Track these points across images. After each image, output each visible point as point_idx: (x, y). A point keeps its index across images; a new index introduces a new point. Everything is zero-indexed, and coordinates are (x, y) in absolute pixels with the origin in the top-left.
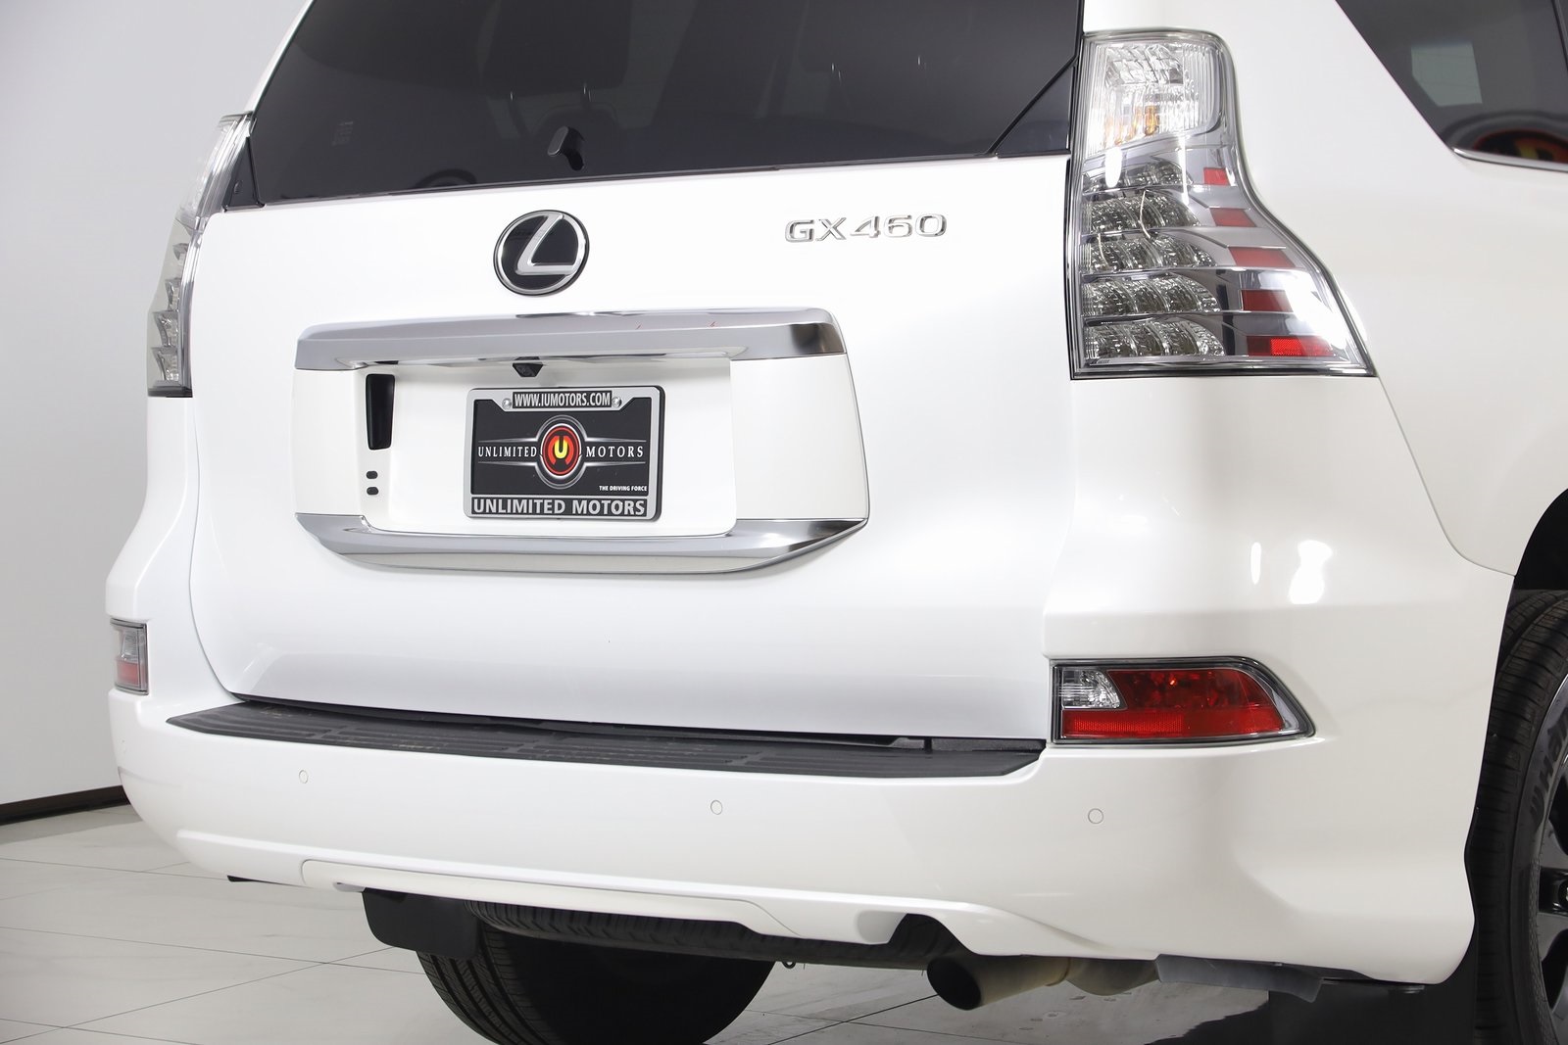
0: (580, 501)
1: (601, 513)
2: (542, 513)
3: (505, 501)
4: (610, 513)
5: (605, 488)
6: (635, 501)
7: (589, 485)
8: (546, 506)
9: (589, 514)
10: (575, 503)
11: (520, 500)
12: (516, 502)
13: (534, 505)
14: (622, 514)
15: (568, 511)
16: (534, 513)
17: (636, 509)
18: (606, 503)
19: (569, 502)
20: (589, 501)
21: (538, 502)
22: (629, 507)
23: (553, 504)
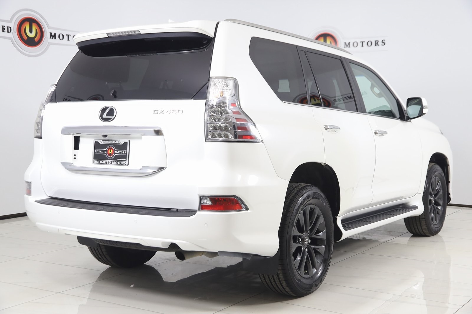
0: (114, 162)
1: (117, 164)
2: (106, 164)
3: (100, 161)
4: (119, 164)
5: (119, 159)
6: (124, 162)
7: (115, 158)
8: (107, 162)
9: (115, 164)
10: (113, 162)
11: (103, 161)
12: (102, 161)
13: (105, 162)
14: (121, 164)
15: (111, 163)
16: (105, 163)
17: (124, 164)
18: (119, 162)
19: (112, 162)
20: (115, 162)
22: (123, 163)
23: (109, 162)
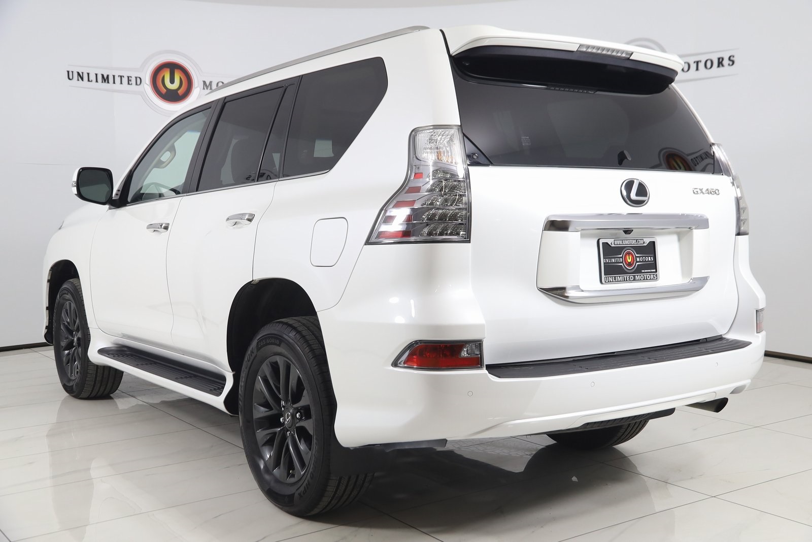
0: (638, 275)
1: (644, 279)
2: (627, 281)
3: (615, 277)
4: (647, 279)
5: (643, 271)
6: (654, 275)
7: (639, 270)
8: (628, 278)
9: (641, 280)
10: (636, 276)
11: (620, 277)
12: (618, 277)
13: (624, 278)
14: (650, 279)
15: (634, 280)
16: (624, 281)
17: (654, 277)
18: (645, 276)
19: (634, 276)
20: (640, 275)
21: (625, 277)
22: (652, 277)
23: (629, 277)
